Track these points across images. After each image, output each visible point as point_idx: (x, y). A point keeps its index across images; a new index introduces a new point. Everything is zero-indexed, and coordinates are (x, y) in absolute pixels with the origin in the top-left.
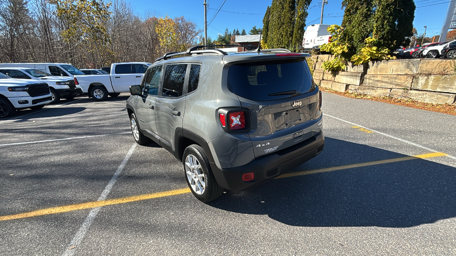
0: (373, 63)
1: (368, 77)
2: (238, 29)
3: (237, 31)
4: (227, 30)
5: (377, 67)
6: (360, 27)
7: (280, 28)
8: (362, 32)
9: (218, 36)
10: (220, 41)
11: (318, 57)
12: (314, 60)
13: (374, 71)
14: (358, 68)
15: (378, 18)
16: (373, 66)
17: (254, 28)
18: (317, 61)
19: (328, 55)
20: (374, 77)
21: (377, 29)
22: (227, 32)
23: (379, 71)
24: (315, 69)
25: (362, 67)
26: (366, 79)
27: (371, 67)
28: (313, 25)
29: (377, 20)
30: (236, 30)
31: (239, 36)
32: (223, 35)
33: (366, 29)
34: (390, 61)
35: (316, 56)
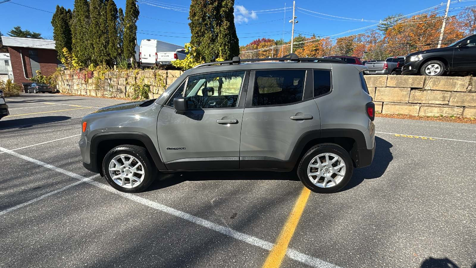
0: (226, 79)
1: (224, 90)
5: (229, 82)
6: (209, 49)
8: (211, 53)
11: (167, 73)
12: (163, 75)
13: (228, 86)
14: (213, 83)
15: (221, 44)
16: (226, 81)
18: (167, 77)
19: (180, 71)
20: (228, 90)
21: (222, 51)
23: (231, 86)
24: (166, 84)
25: (218, 82)
26: (223, 92)
27: (225, 82)
28: (149, 40)
29: (221, 45)
33: (214, 51)
34: (238, 78)
35: (165, 71)
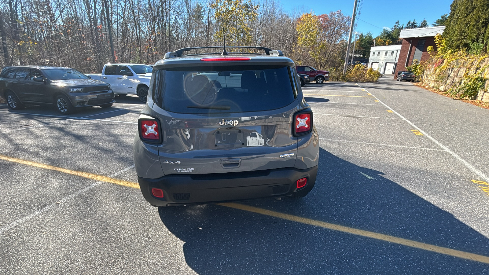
2: (414, 20)
3: (414, 23)
4: (398, 23)
7: (467, 15)
9: (382, 31)
10: (384, 37)
17: (442, 17)
22: (397, 24)
30: (412, 22)
31: (415, 29)
32: (389, 29)
